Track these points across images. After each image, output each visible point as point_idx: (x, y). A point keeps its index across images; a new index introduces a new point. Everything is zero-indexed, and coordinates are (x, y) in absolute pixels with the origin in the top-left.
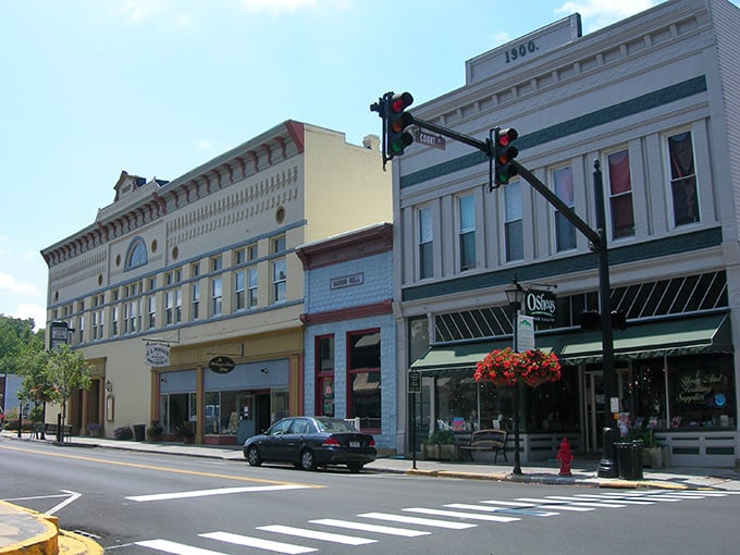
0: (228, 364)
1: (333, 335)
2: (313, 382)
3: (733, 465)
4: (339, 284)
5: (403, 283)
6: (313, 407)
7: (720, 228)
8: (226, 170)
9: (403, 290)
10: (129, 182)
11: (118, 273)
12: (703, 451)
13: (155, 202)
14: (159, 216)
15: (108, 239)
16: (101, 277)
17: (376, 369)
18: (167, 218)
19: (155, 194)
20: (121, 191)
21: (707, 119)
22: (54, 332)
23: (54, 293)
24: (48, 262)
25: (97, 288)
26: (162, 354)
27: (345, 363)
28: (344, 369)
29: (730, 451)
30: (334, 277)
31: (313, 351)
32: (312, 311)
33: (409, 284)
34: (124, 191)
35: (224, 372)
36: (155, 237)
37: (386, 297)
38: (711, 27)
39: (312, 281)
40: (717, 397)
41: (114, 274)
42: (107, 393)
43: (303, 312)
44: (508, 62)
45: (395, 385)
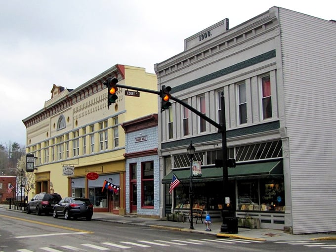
0: (95, 176)
1: (136, 163)
2: (129, 184)
3: (283, 229)
4: (139, 140)
5: (162, 141)
6: (129, 196)
7: (279, 121)
8: (91, 88)
9: (162, 144)
10: (56, 90)
11: (55, 131)
12: (272, 222)
13: (67, 99)
14: (70, 106)
15: (50, 115)
16: (47, 134)
17: (152, 179)
18: (73, 107)
19: (67, 96)
20: (54, 94)
21: (276, 70)
22: (28, 159)
23: (29, 140)
24: (26, 125)
25: (46, 138)
26: (70, 170)
27: (141, 176)
28: (140, 179)
29: (283, 222)
30: (136, 137)
31: (129, 170)
32: (128, 153)
33: (164, 141)
34: (55, 93)
35: (94, 179)
36: (68, 116)
37: (156, 147)
38: (279, 26)
39: (128, 138)
40: (278, 198)
41: (53, 132)
42: (51, 188)
43: (125, 153)
44: (200, 40)
45: (159, 187)
